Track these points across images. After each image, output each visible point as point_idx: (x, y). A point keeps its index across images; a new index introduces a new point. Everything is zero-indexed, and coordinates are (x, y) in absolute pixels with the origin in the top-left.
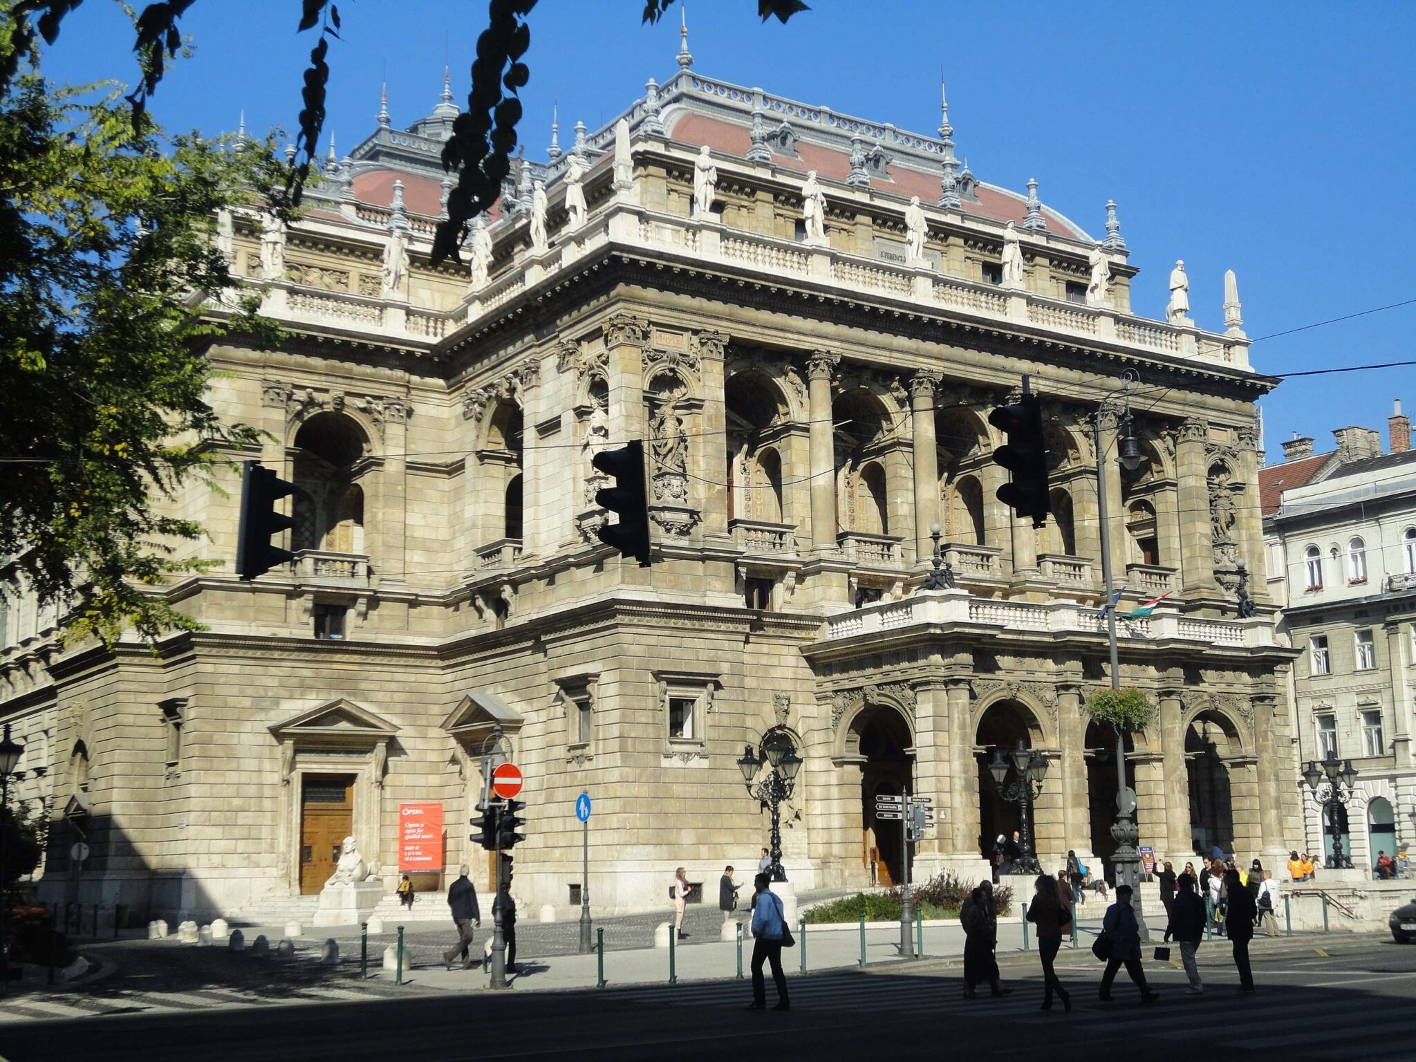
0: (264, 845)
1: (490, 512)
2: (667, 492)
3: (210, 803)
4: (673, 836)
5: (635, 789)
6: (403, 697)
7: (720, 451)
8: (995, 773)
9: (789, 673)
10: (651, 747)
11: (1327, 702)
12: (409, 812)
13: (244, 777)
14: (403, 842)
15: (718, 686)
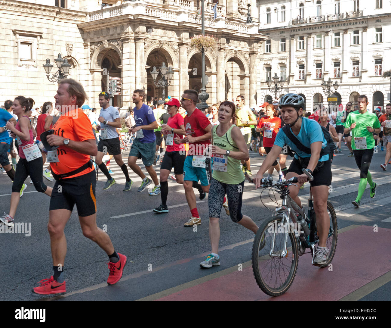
8: (153, 75)
9: (72, 35)
11: (269, 62)
15: (41, 37)
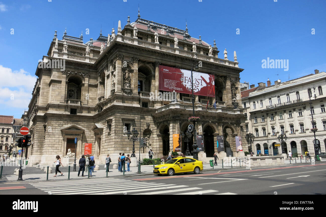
0: (59, 151)
1: (102, 92)
2: (126, 86)
3: (49, 143)
4: (125, 149)
5: (117, 140)
6: (86, 125)
7: (137, 79)
9: (150, 119)
10: (121, 132)
11: (257, 127)
12: (86, 145)
13: (56, 139)
14: (85, 150)
